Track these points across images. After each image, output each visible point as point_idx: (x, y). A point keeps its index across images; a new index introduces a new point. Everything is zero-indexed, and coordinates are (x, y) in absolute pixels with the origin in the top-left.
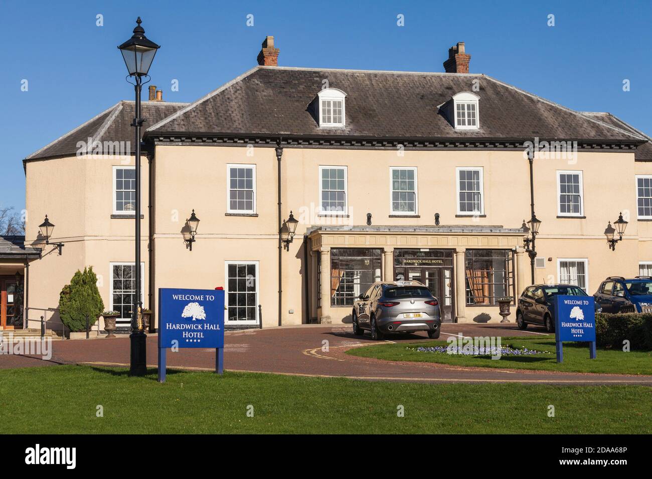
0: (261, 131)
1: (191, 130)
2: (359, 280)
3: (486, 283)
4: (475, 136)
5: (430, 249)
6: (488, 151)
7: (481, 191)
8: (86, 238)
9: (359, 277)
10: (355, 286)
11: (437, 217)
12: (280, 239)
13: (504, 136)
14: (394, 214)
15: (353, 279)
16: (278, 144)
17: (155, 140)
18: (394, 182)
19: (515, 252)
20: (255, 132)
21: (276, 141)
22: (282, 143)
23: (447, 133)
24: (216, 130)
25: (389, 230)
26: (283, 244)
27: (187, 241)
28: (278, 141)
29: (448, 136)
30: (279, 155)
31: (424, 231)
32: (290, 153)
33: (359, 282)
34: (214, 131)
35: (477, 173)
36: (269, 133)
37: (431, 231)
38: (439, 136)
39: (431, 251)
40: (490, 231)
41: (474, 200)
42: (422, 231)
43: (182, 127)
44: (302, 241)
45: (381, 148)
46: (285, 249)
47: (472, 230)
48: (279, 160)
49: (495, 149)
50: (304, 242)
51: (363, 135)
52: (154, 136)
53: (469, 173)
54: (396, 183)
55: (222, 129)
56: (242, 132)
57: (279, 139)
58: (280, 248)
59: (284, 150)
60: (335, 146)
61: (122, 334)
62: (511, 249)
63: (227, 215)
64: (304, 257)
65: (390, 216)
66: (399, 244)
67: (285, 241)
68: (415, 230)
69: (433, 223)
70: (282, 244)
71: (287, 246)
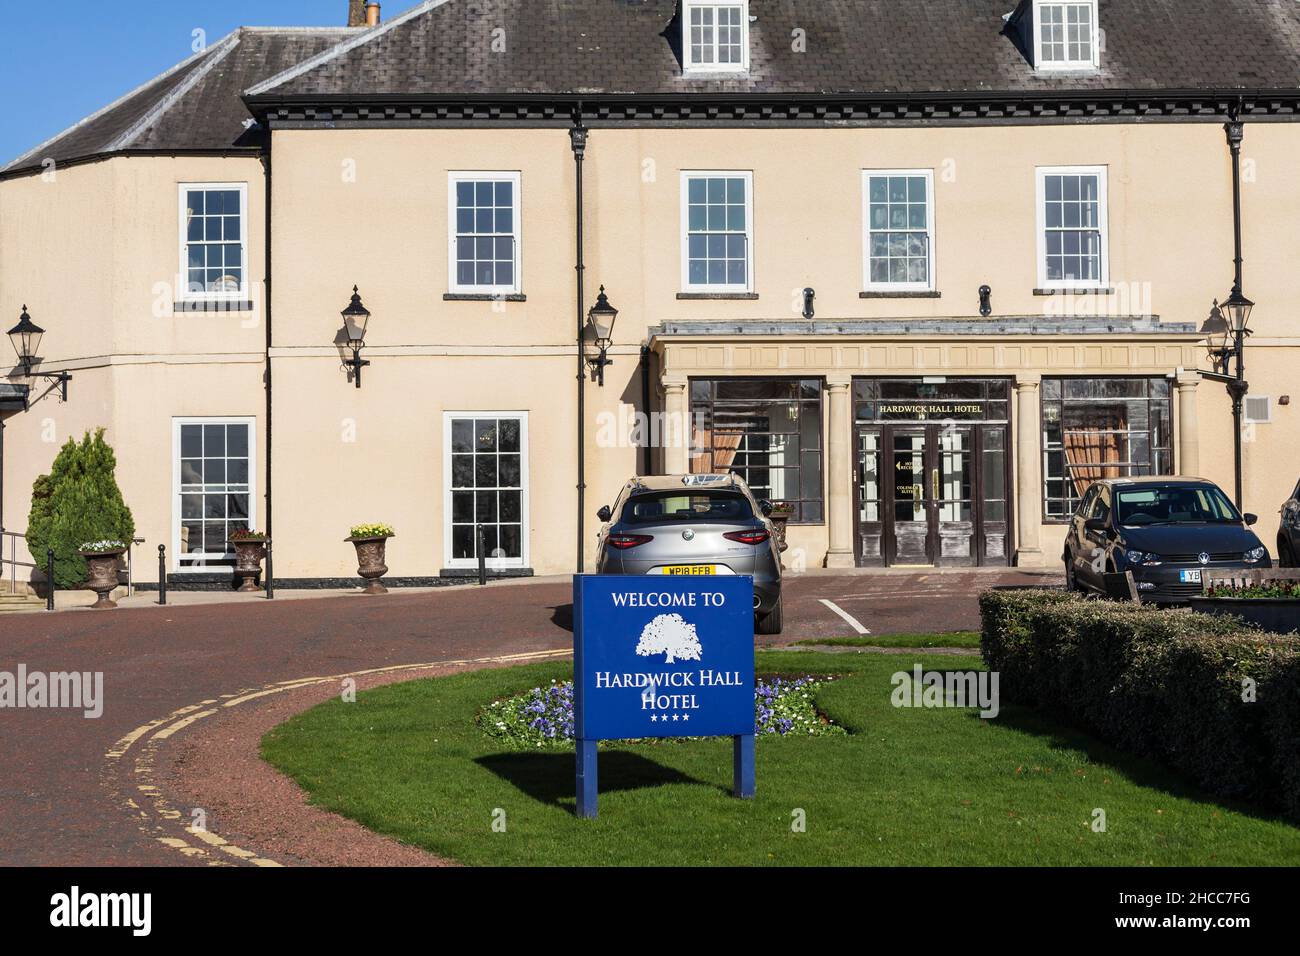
0: (529, 89)
1: (355, 90)
2: (782, 455)
3: (1113, 462)
4: (1085, 88)
5: (947, 377)
6: (1122, 125)
7: (1102, 227)
8: (113, 361)
9: (781, 448)
10: (773, 473)
11: (985, 295)
12: (581, 355)
13: (1162, 85)
14: (872, 290)
15: (768, 454)
16: (576, 118)
17: (270, 116)
18: (873, 209)
19: (1173, 382)
20: (513, 91)
21: (571, 112)
22: (583, 115)
23: (1013, 81)
24: (419, 87)
25: (840, 330)
26: (588, 370)
27: (349, 363)
28: (574, 111)
29: (1013, 88)
30: (578, 147)
31: (932, 331)
32: (602, 141)
33: (782, 463)
34: (413, 90)
35: (1091, 182)
36: (550, 91)
37: (952, 331)
38: (989, 88)
39: (952, 381)
40: (1107, 330)
41: (1085, 250)
42: (927, 331)
43: (335, 84)
44: (636, 360)
45: (840, 122)
46: (593, 380)
47: (1058, 328)
48: (579, 158)
49: (1139, 118)
50: (641, 363)
51: (791, 90)
52: (267, 108)
53: (1071, 181)
54: (878, 211)
55: (432, 86)
56: (483, 90)
57: (575, 105)
58: (581, 377)
59: (592, 132)
60: (720, 122)
61: (204, 590)
62: (1163, 376)
63: (448, 297)
64: (641, 399)
65: (863, 295)
66: (865, 364)
67: (593, 362)
68: (907, 329)
69: (974, 310)
70: (586, 367)
71: (598, 374)
